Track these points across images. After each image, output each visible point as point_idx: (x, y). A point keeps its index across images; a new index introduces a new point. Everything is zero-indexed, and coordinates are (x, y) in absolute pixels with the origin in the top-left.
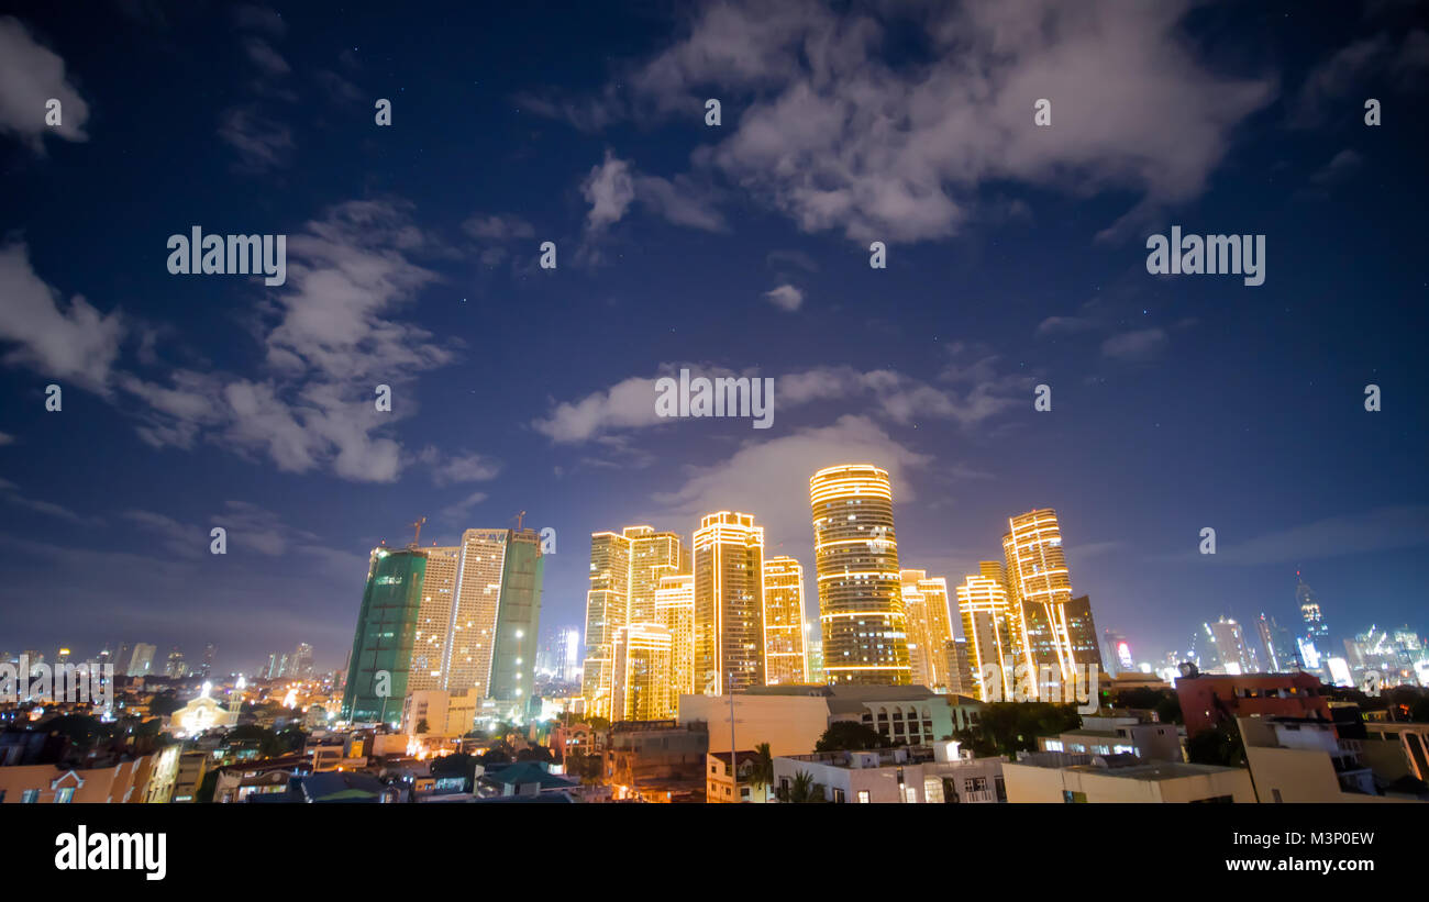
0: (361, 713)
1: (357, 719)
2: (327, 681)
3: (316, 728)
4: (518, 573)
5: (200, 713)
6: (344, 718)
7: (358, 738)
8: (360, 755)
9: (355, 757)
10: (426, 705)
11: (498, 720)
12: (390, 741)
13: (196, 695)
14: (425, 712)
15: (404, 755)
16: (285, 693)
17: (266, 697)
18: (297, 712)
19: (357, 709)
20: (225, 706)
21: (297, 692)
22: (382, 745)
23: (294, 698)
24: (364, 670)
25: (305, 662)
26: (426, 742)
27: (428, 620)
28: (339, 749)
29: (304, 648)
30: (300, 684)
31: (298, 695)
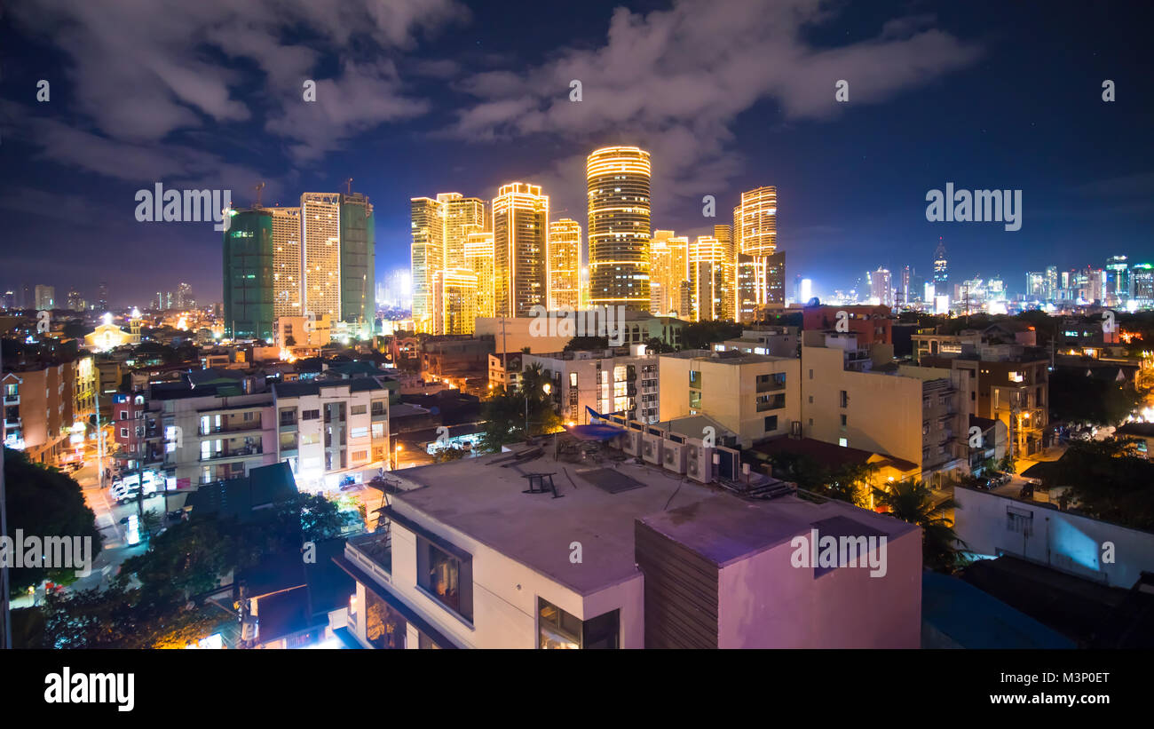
0: (241, 333)
1: (238, 337)
2: (210, 311)
3: (205, 344)
4: (353, 229)
5: (108, 336)
6: (227, 336)
7: (240, 350)
8: (244, 361)
9: (239, 362)
10: (291, 327)
11: (350, 336)
12: (266, 351)
13: (99, 323)
14: (291, 332)
15: (279, 360)
16: (177, 320)
17: (161, 324)
18: (189, 333)
19: (237, 331)
20: (128, 330)
21: (186, 319)
22: (259, 353)
23: (185, 323)
24: (237, 303)
25: (187, 297)
26: (295, 352)
27: (283, 266)
28: (226, 357)
29: (184, 288)
30: (187, 314)
31: (188, 321)
